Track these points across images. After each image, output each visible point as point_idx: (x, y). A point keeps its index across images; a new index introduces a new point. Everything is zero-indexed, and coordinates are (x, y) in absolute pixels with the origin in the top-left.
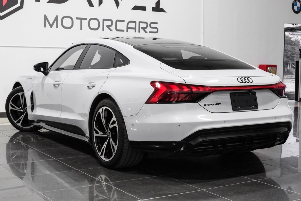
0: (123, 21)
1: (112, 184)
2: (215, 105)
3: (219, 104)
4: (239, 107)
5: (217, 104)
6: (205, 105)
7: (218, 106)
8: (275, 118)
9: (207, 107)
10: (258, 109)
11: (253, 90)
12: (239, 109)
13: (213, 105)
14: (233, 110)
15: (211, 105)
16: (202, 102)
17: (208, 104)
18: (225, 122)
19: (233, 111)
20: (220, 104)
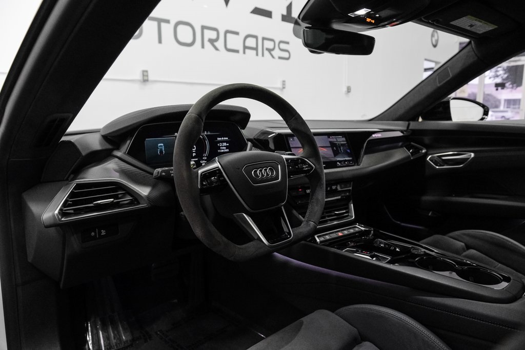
0: (237, 33)
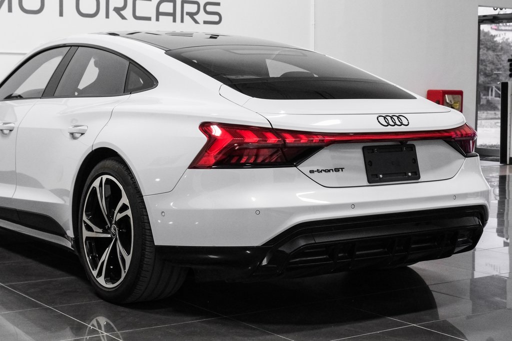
1: (119, 334)
2: (331, 171)
3: (340, 170)
4: (381, 176)
5: (337, 170)
6: (312, 172)
7: (338, 173)
8: (455, 197)
9: (315, 176)
10: (420, 180)
11: (411, 140)
12: (381, 180)
13: (329, 171)
14: (369, 181)
15: (325, 171)
16: (306, 166)
17: (318, 170)
18: (353, 206)
19: (369, 184)
20: (342, 169)
